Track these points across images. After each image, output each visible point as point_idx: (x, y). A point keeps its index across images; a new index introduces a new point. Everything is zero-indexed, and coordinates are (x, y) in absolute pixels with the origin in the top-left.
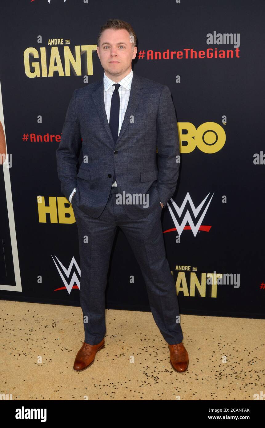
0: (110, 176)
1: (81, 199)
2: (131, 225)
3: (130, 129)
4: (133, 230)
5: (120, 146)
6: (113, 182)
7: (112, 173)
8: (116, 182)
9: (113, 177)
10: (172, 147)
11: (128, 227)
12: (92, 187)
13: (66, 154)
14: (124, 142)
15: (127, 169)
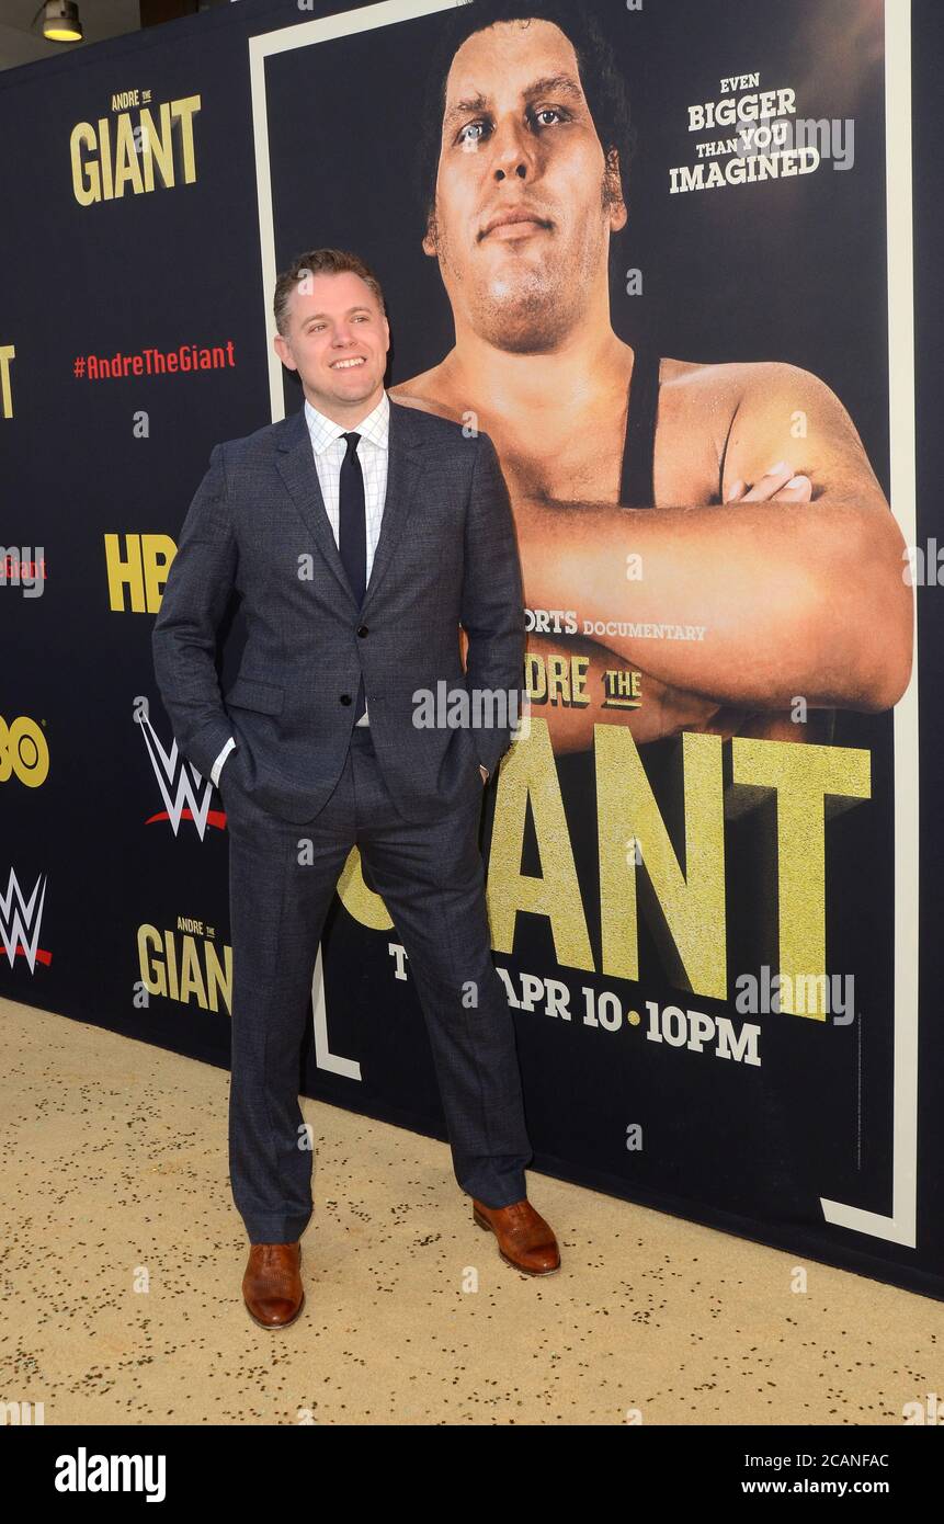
0: (345, 700)
1: (258, 769)
2: (402, 837)
3: (397, 563)
4: (409, 850)
5: (373, 614)
6: (359, 717)
7: (353, 692)
8: (366, 716)
9: (354, 704)
10: (506, 605)
11: (394, 844)
12: (286, 734)
13: (187, 637)
14: (385, 602)
15: (397, 677)
